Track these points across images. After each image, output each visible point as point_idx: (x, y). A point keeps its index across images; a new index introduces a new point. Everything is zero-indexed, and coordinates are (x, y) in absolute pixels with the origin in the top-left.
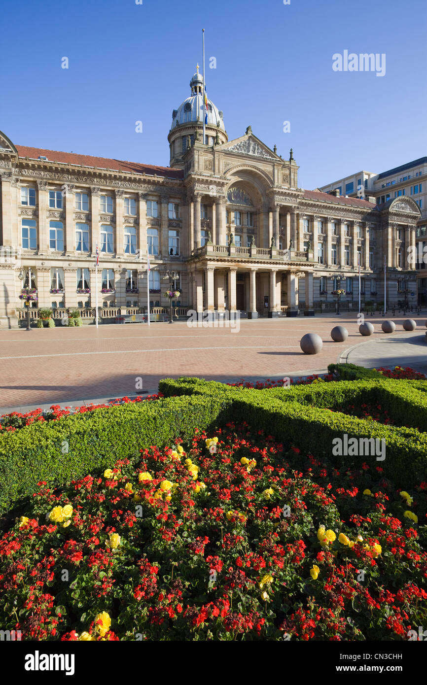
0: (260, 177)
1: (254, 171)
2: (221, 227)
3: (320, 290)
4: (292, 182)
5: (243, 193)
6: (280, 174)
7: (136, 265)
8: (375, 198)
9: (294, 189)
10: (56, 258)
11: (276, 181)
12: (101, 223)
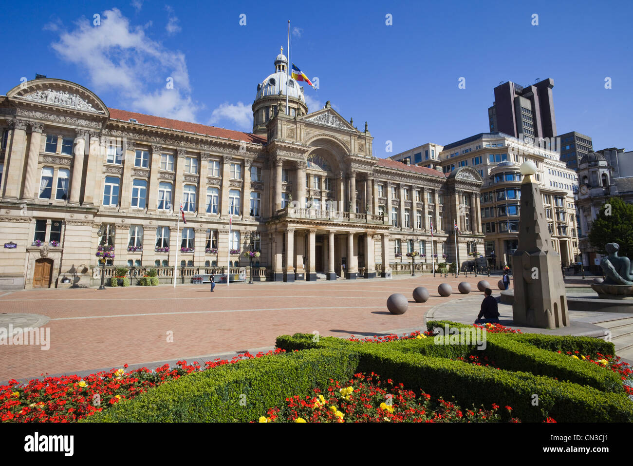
0: (338, 146)
1: (333, 141)
2: (302, 190)
3: (395, 252)
4: (368, 151)
5: (321, 160)
6: (356, 143)
7: (217, 225)
8: (441, 167)
9: (369, 157)
10: (137, 216)
11: (353, 150)
12: (185, 183)
